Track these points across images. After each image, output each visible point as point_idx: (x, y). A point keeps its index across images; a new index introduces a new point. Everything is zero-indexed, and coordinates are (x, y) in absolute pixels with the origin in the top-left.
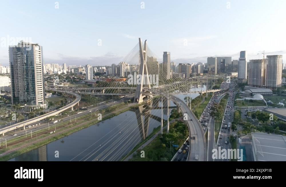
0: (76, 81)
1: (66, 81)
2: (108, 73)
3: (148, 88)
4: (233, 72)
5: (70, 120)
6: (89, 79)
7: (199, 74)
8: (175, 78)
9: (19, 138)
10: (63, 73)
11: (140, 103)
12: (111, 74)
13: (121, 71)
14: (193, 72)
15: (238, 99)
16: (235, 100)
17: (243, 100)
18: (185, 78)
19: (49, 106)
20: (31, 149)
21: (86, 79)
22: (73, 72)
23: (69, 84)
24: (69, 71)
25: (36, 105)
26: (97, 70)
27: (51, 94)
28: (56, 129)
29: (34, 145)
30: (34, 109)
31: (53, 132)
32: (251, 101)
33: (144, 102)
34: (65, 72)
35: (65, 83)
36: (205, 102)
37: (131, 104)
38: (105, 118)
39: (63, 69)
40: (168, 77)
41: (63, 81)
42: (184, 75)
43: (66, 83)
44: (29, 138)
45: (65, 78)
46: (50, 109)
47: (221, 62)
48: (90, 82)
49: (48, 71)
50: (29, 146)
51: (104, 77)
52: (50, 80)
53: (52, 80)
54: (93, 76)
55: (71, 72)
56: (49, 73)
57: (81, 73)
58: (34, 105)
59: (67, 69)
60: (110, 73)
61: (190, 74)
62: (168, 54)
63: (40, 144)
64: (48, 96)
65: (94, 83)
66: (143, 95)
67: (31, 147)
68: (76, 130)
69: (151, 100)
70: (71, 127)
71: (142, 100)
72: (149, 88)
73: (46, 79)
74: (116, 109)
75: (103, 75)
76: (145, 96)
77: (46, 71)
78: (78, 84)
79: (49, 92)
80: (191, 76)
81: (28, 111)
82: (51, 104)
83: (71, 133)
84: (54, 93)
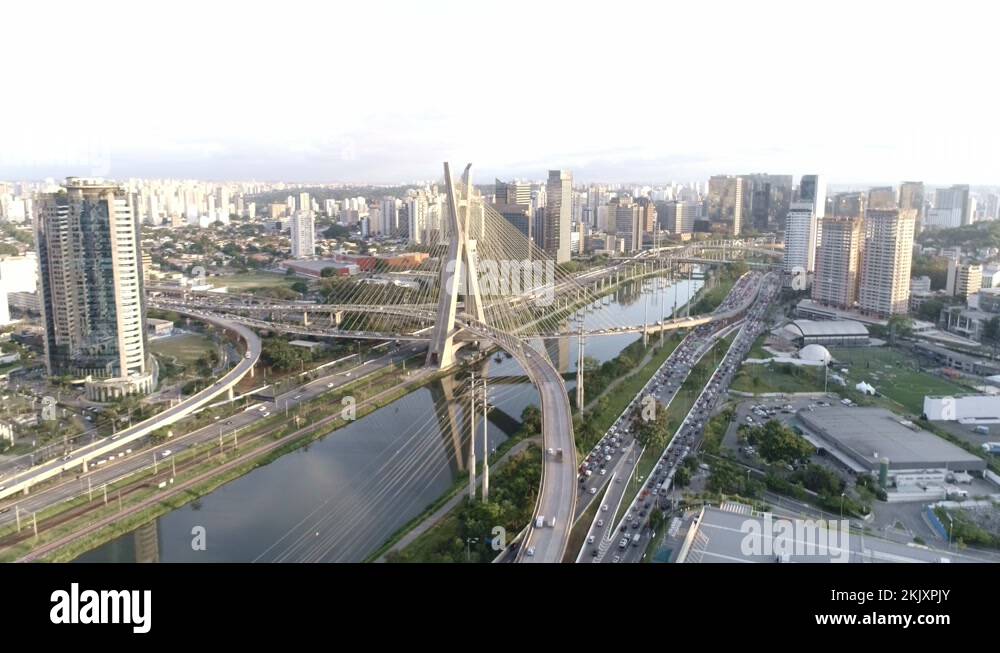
0: (257, 261)
1: (225, 263)
2: (369, 228)
3: (473, 317)
5: (219, 435)
6: (301, 253)
7: (679, 237)
8: (589, 255)
9: (70, 502)
10: (218, 223)
11: (445, 367)
12: (379, 233)
13: (410, 222)
15: (751, 360)
16: (743, 363)
17: (766, 365)
18: (622, 254)
19: (160, 380)
20: (103, 541)
21: (293, 252)
22: (252, 214)
24: (240, 213)
25: (120, 376)
26: (336, 207)
27: (172, 323)
28: (177, 471)
29: (111, 529)
30: (113, 393)
31: (168, 483)
32: (787, 369)
33: (458, 364)
34: (225, 218)
35: (219, 271)
37: (417, 371)
39: (218, 204)
40: (564, 257)
41: (214, 263)
42: (623, 242)
43: (223, 270)
44: (98, 503)
45: (222, 247)
46: (162, 390)
48: (302, 269)
49: (165, 212)
50: (97, 530)
51: (354, 245)
52: (171, 255)
53: (179, 257)
54: (314, 241)
55: (246, 217)
56: (171, 222)
57: (279, 225)
58: (114, 376)
59: (232, 206)
60: (375, 228)
61: (645, 237)
62: (563, 176)
63: (130, 525)
64: (160, 334)
65: (315, 273)
66: (455, 342)
67: (103, 535)
68: (233, 474)
70: (220, 464)
71: (454, 357)
72: (477, 319)
73: (159, 253)
75: (353, 236)
76: (462, 344)
77: (160, 215)
78: (264, 275)
79: (163, 316)
80: (648, 243)
81: (97, 398)
82: (167, 371)
83: (220, 482)
84: (180, 321)
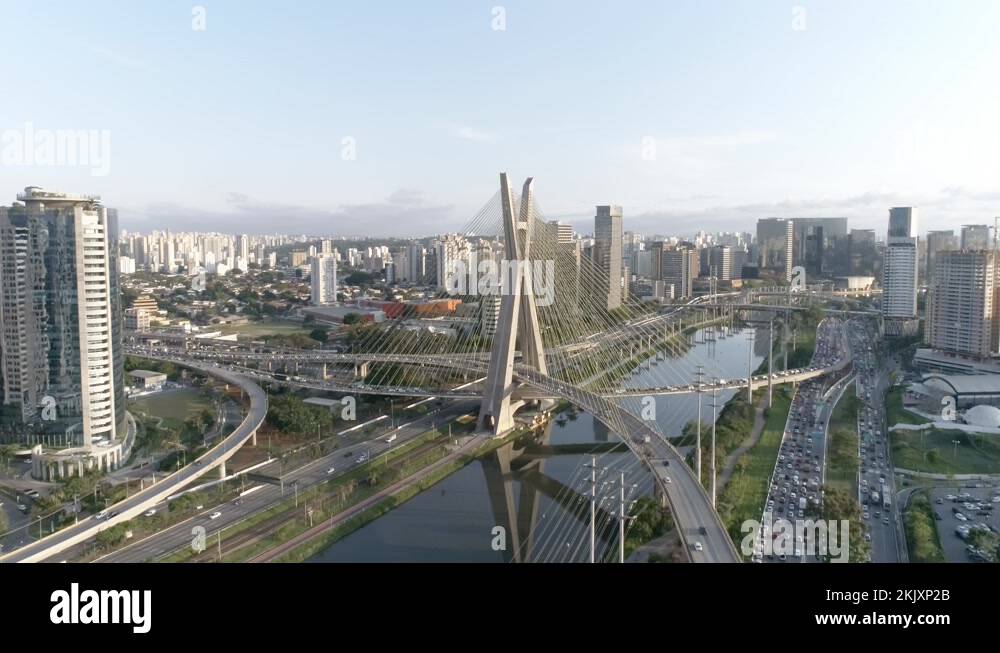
0: (273, 308)
1: (238, 309)
2: (394, 275)
3: (534, 368)
4: (853, 275)
6: (322, 299)
7: (728, 283)
8: (637, 302)
10: (236, 271)
11: (502, 433)
12: (405, 280)
13: (439, 267)
14: (704, 273)
15: (900, 426)
16: (892, 430)
17: (927, 434)
18: (673, 301)
19: (134, 450)
21: (313, 299)
22: (272, 263)
23: (246, 321)
24: (260, 262)
25: (81, 444)
26: (359, 256)
27: (165, 376)
30: (66, 470)
33: (517, 429)
34: (243, 266)
35: (231, 318)
36: (766, 433)
37: (466, 439)
38: (350, 523)
39: (238, 253)
40: (614, 302)
41: (226, 310)
42: (673, 288)
43: (235, 317)
45: (237, 293)
46: (134, 464)
47: (809, 238)
48: (322, 317)
49: (182, 261)
51: (379, 292)
52: (181, 302)
53: (189, 304)
54: (336, 287)
55: (266, 265)
56: (187, 270)
57: (299, 273)
58: (74, 445)
59: (252, 255)
60: (400, 275)
61: (694, 283)
62: (612, 213)
64: (150, 389)
65: (336, 320)
66: (513, 401)
69: (546, 415)
71: (512, 419)
72: (538, 369)
73: (168, 300)
74: (402, 472)
75: (377, 283)
76: (521, 403)
77: (177, 263)
78: (280, 322)
79: (155, 367)
80: (698, 289)
81: (45, 476)
82: (147, 438)
84: (175, 374)
